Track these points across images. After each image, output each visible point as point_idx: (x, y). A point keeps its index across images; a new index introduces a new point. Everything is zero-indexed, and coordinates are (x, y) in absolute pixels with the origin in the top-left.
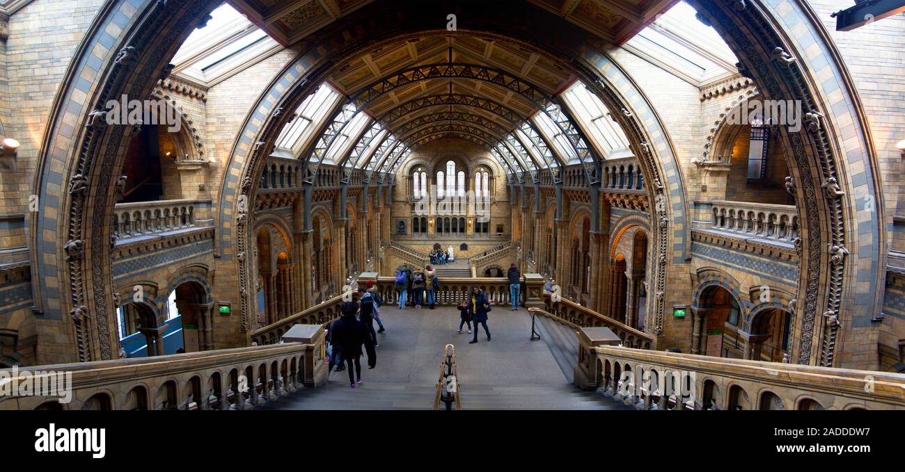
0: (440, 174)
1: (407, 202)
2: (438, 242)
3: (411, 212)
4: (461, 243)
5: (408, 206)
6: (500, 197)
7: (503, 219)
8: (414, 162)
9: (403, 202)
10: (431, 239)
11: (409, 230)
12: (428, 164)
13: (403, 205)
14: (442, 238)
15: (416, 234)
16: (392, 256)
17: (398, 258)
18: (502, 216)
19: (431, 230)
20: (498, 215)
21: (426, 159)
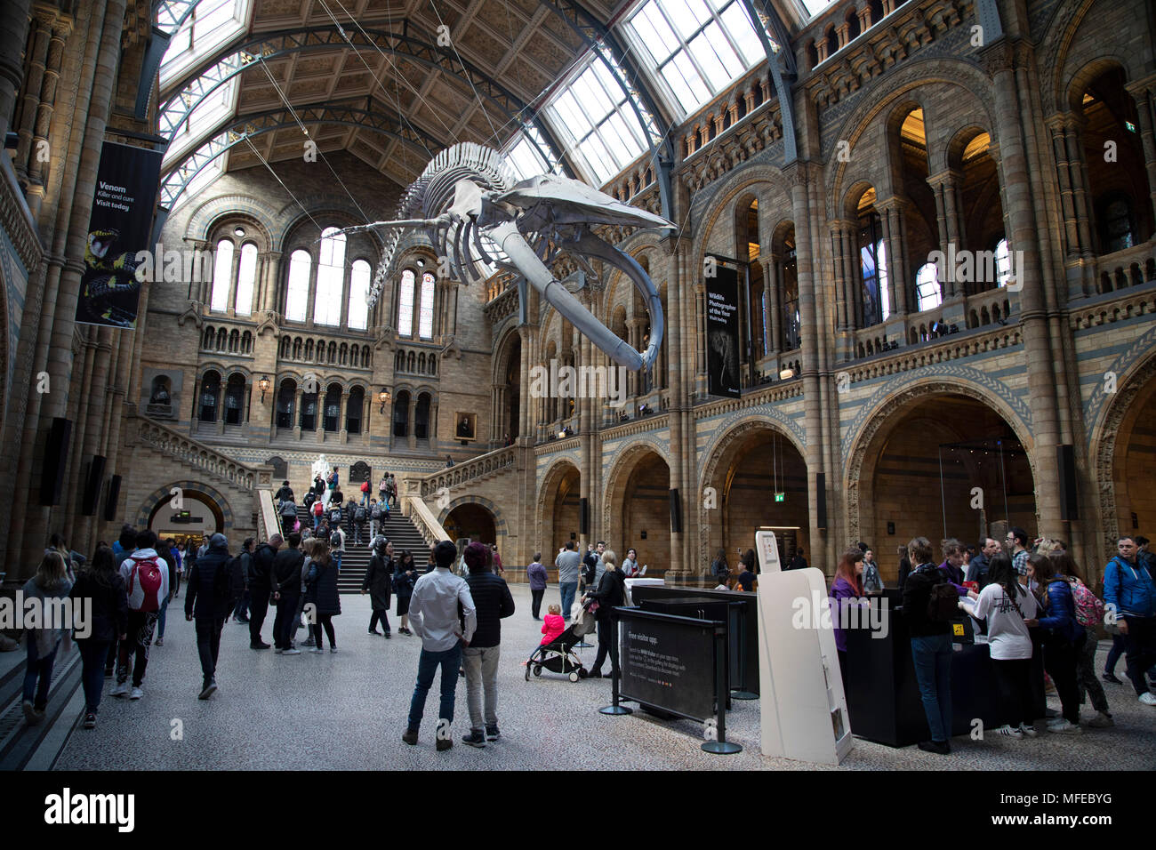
0: (300, 260)
1: (191, 319)
2: (281, 454)
3: (200, 353)
4: (353, 460)
5: (192, 333)
6: (467, 339)
7: (475, 401)
8: (228, 205)
9: (178, 315)
10: (256, 442)
11: (185, 408)
12: (271, 217)
13: (174, 326)
14: (292, 443)
15: (206, 426)
16: (138, 450)
17: (158, 459)
18: (471, 390)
19: (260, 413)
20: (460, 388)
21: (264, 204)
